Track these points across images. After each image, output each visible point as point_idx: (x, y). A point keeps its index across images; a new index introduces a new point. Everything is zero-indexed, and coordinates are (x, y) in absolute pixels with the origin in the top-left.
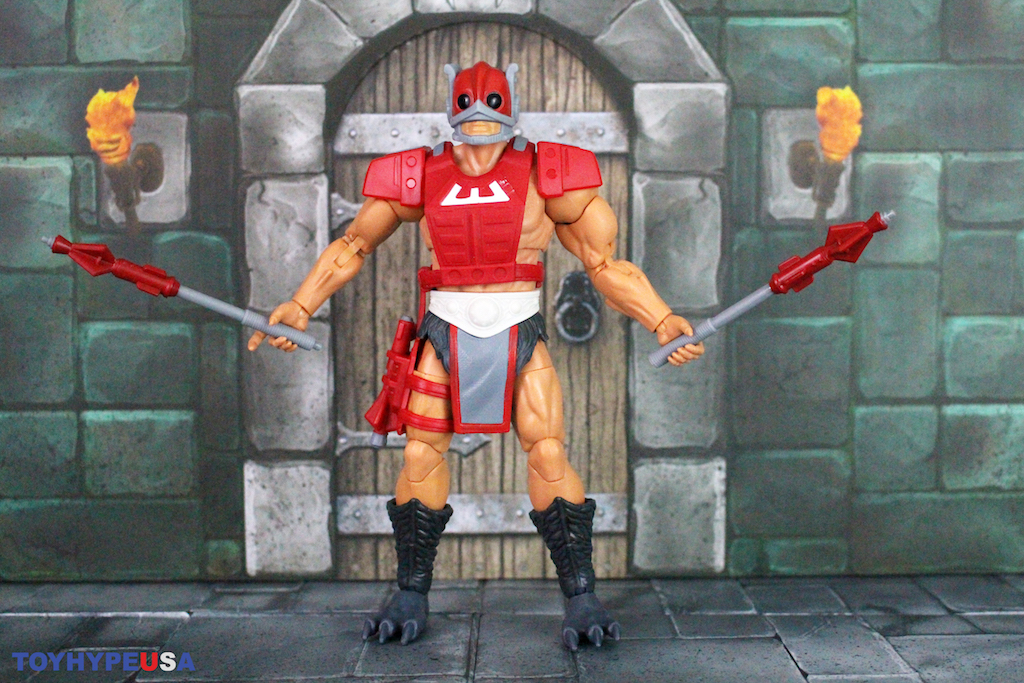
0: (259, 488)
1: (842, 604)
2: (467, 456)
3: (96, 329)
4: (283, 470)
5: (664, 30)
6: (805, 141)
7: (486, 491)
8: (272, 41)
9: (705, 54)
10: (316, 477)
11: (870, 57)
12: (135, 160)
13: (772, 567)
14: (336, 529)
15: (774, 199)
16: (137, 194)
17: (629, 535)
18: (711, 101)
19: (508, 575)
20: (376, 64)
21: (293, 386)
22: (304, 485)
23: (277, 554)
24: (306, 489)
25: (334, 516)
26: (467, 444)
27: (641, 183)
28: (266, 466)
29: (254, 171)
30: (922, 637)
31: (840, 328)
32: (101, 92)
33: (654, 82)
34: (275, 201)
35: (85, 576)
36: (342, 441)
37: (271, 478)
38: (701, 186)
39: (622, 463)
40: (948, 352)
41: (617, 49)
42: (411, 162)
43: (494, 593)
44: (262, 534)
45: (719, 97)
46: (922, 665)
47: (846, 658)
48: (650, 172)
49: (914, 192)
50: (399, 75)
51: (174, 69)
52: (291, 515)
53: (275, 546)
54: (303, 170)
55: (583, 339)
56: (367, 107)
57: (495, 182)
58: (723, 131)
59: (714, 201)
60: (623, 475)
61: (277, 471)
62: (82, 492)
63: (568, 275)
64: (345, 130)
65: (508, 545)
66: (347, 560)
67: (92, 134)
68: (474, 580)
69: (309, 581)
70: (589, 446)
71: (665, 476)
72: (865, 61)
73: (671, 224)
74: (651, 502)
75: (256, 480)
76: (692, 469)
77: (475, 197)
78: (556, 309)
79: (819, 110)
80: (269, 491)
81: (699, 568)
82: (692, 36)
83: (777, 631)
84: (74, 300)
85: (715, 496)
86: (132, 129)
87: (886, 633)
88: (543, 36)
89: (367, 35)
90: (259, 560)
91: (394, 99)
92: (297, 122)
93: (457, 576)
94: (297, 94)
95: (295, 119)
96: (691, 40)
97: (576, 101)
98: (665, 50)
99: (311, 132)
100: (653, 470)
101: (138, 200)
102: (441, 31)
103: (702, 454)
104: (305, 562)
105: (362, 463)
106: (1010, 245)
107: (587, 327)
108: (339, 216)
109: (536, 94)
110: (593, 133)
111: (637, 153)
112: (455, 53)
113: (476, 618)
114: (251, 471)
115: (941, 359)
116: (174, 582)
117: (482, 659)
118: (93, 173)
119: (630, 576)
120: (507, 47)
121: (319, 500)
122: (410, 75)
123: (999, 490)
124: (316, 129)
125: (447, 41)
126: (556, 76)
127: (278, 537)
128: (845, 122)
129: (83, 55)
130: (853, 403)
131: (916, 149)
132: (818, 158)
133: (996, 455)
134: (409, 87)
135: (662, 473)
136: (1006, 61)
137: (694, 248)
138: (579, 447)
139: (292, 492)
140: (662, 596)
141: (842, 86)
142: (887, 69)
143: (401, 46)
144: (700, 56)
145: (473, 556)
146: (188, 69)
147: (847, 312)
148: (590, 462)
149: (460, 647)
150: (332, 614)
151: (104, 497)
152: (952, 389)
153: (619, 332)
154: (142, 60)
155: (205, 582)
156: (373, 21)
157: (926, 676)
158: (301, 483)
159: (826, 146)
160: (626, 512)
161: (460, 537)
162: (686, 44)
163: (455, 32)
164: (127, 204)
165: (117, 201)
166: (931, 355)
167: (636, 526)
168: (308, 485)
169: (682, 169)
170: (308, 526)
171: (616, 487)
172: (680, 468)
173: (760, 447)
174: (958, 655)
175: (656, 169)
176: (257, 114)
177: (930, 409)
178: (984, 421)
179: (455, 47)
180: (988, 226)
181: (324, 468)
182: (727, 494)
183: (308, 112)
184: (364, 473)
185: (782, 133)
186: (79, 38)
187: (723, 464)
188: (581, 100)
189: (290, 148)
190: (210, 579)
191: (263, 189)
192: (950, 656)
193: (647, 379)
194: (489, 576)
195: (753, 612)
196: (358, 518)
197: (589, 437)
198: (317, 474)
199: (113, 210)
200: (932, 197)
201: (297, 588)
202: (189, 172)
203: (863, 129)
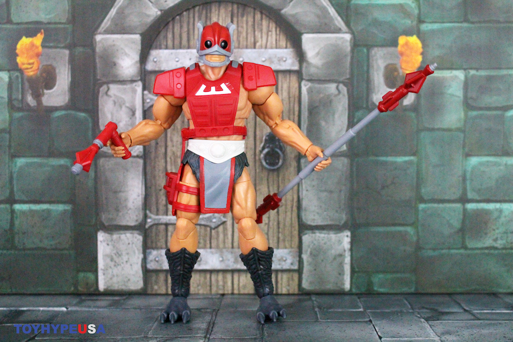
0: (106, 245)
1: (410, 307)
2: (214, 229)
3: (21, 162)
4: (118, 236)
5: (318, 6)
6: (392, 64)
7: (225, 247)
8: (113, 12)
9: (339, 18)
10: (136, 240)
11: (426, 20)
12: (41, 74)
13: (375, 288)
14: (146, 267)
15: (376, 95)
16: (43, 91)
17: (300, 271)
18: (343, 43)
19: (236, 292)
20: (167, 24)
21: (123, 192)
22: (129, 244)
23: (115, 280)
24: (130, 245)
25: (145, 260)
26: (214, 222)
27: (305, 86)
28: (108, 233)
29: (104, 80)
30: (447, 321)
31: (410, 162)
32: (24, 39)
33: (313, 33)
34: (115, 95)
35: (14, 291)
36: (149, 220)
37: (112, 240)
38: (337, 88)
39: (296, 233)
40: (468, 176)
41: (293, 16)
42: (178, 75)
43: (227, 300)
44: (107, 269)
45: (347, 41)
46: (443, 334)
47: (404, 330)
48: (310, 80)
49: (450, 91)
50: (179, 30)
51: (62, 26)
52: (122, 259)
53: (114, 276)
54: (129, 79)
55: (276, 167)
56: (163, 46)
57: (223, 84)
58: (349, 59)
59: (344, 95)
60: (296, 240)
61: (115, 236)
62: (14, 247)
63: (268, 134)
64: (151, 58)
65: (236, 276)
66: (151, 284)
67: (19, 60)
68: (218, 294)
69: (131, 294)
70: (278, 223)
71: (318, 240)
72: (424, 22)
73: (321, 108)
74: (311, 254)
75: (104, 241)
76: (333, 236)
77: (213, 91)
78: (261, 152)
79: (399, 48)
80: (110, 247)
81: (337, 289)
82: (333, 9)
83: (371, 318)
84: (10, 146)
85: (345, 251)
86: (40, 57)
87: (427, 320)
88: (255, 9)
89: (162, 9)
90: (106, 283)
91: (177, 42)
92: (126, 54)
93: (209, 292)
94: (127, 39)
95: (125, 52)
96: (332, 11)
97: (272, 43)
98: (318, 16)
99: (133, 59)
100: (312, 237)
101: (43, 94)
102: (201, 7)
103: (338, 228)
104: (129, 285)
105: (159, 232)
106: (501, 119)
107: (277, 161)
108: (148, 103)
109: (251, 40)
110: (280, 60)
111: (304, 70)
112: (209, 18)
113: (215, 312)
114: (101, 236)
115: (464, 179)
116: (61, 294)
117: (215, 329)
118: (20, 80)
119: (300, 293)
120: (236, 15)
121: (137, 252)
122: (185, 29)
123: (496, 248)
124: (136, 57)
125: (204, 12)
126: (261, 31)
127: (115, 271)
128: (413, 54)
129: (15, 18)
130: (418, 202)
131: (451, 68)
132: (399, 73)
133: (494, 230)
134: (185, 36)
135: (317, 238)
136: (499, 22)
137: (333, 120)
138: (273, 225)
139: (122, 247)
140: (315, 302)
141: (412, 35)
142: (436, 26)
143: (180, 15)
144: (337, 19)
145: (217, 281)
146: (70, 27)
147: (414, 154)
148: (279, 232)
149: (204, 324)
150: (141, 309)
151: (24, 249)
152: (470, 195)
153: (294, 164)
154: (45, 21)
155: (77, 294)
156: (166, 1)
157: (443, 338)
158: (127, 243)
159: (403, 67)
160: (298, 259)
161: (211, 272)
162: (329, 13)
163: (209, 7)
164: (38, 96)
165: (32, 94)
166: (459, 177)
167: (303, 267)
168: (131, 243)
169: (328, 79)
170: (131, 265)
171: (293, 246)
172: (326, 235)
173: (368, 225)
174: (463, 329)
175: (313, 78)
176: (105, 50)
177: (458, 206)
178: (487, 212)
179: (209, 15)
180: (488, 109)
181: (139, 234)
182: (351, 250)
183: (132, 48)
184: (160, 237)
185: (380, 60)
186: (13, 10)
187: (349, 233)
188: (274, 43)
189: (122, 67)
190: (80, 293)
191: (109, 89)
192: (459, 330)
193: (309, 188)
194: (226, 292)
195: (361, 310)
196: (157, 261)
197: (278, 219)
198: (136, 238)
199: (30, 100)
200: (460, 93)
201: (124, 297)
202: (70, 79)
203: (423, 58)
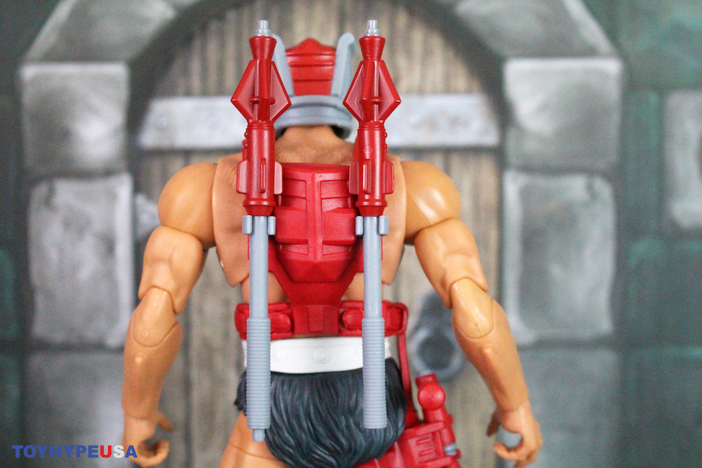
8: (61, 13)
9: (592, 24)
18: (601, 82)
27: (515, 183)
29: (42, 169)
33: (530, 57)
34: (67, 206)
38: (590, 188)
41: (484, 19)
45: (610, 76)
48: (527, 168)
50: (218, 53)
54: (101, 169)
55: (445, 374)
56: (179, 90)
59: (604, 204)
64: (152, 119)
73: (552, 233)
88: (394, 5)
91: (212, 81)
92: (93, 110)
94: (93, 76)
95: (91, 106)
97: (434, 82)
99: (109, 121)
107: (448, 359)
108: (146, 221)
110: (456, 122)
111: (510, 146)
120: (351, 18)
124: (118, 117)
126: (409, 53)
137: (580, 262)
143: (220, 17)
144: (586, 27)
169: (564, 165)
175: (532, 164)
176: (43, 101)
183: (107, 96)
185: (688, 120)
188: (441, 80)
189: (83, 141)
191: (51, 192)
